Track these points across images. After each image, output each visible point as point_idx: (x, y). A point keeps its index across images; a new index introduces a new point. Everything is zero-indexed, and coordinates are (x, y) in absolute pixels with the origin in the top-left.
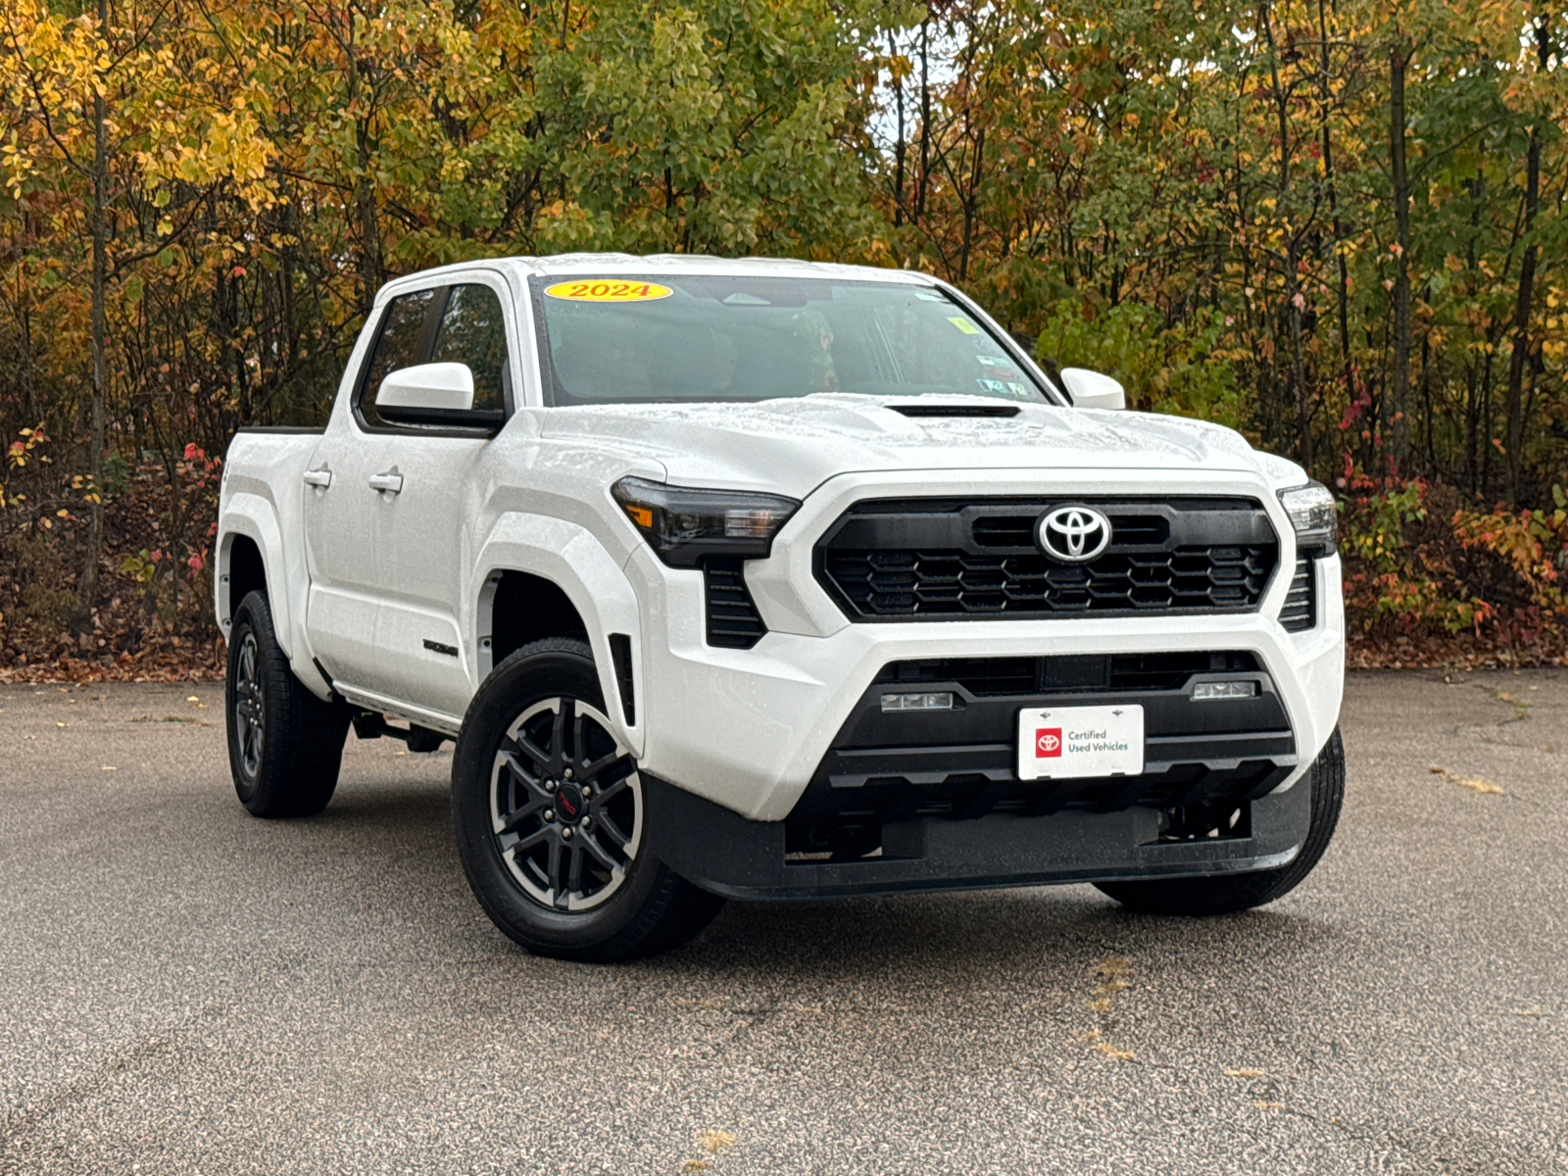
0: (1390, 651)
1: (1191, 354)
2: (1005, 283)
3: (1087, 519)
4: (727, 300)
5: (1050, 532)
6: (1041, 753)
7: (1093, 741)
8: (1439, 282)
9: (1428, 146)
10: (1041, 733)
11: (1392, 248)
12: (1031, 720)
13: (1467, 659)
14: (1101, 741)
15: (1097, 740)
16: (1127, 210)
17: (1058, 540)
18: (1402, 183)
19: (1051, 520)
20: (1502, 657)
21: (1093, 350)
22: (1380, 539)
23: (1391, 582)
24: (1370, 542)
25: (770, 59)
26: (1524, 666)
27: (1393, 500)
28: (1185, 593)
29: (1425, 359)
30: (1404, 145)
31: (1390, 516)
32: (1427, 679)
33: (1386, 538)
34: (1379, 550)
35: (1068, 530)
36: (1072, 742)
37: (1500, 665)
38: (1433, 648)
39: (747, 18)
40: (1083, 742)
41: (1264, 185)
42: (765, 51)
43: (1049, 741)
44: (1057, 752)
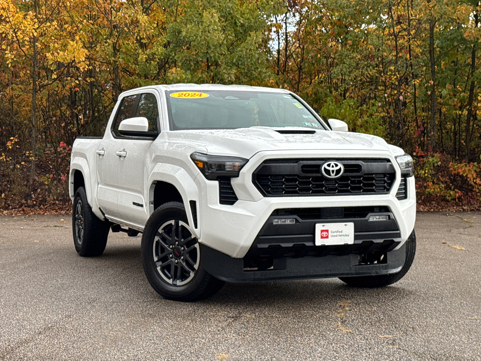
0: (430, 206)
1: (368, 114)
2: (311, 92)
3: (336, 165)
4: (225, 98)
5: (325, 169)
6: (322, 237)
7: (338, 234)
8: (444, 92)
9: (441, 51)
10: (322, 231)
11: (430, 82)
12: (319, 227)
13: (453, 208)
14: (341, 234)
15: (340, 233)
16: (348, 70)
17: (327, 172)
18: (433, 61)
19: (325, 165)
20: (464, 208)
21: (338, 113)
23: (430, 185)
24: (423, 172)
25: (239, 24)
26: (471, 210)
27: (431, 159)
28: (366, 188)
29: (440, 116)
30: (433, 50)
31: (430, 164)
32: (441, 215)
33: (428, 171)
34: (426, 175)
35: (331, 169)
36: (332, 234)
37: (464, 210)
38: (443, 205)
39: (232, 12)
40: (335, 234)
41: (390, 62)
42: (237, 22)
43: (325, 234)
44: (327, 237)
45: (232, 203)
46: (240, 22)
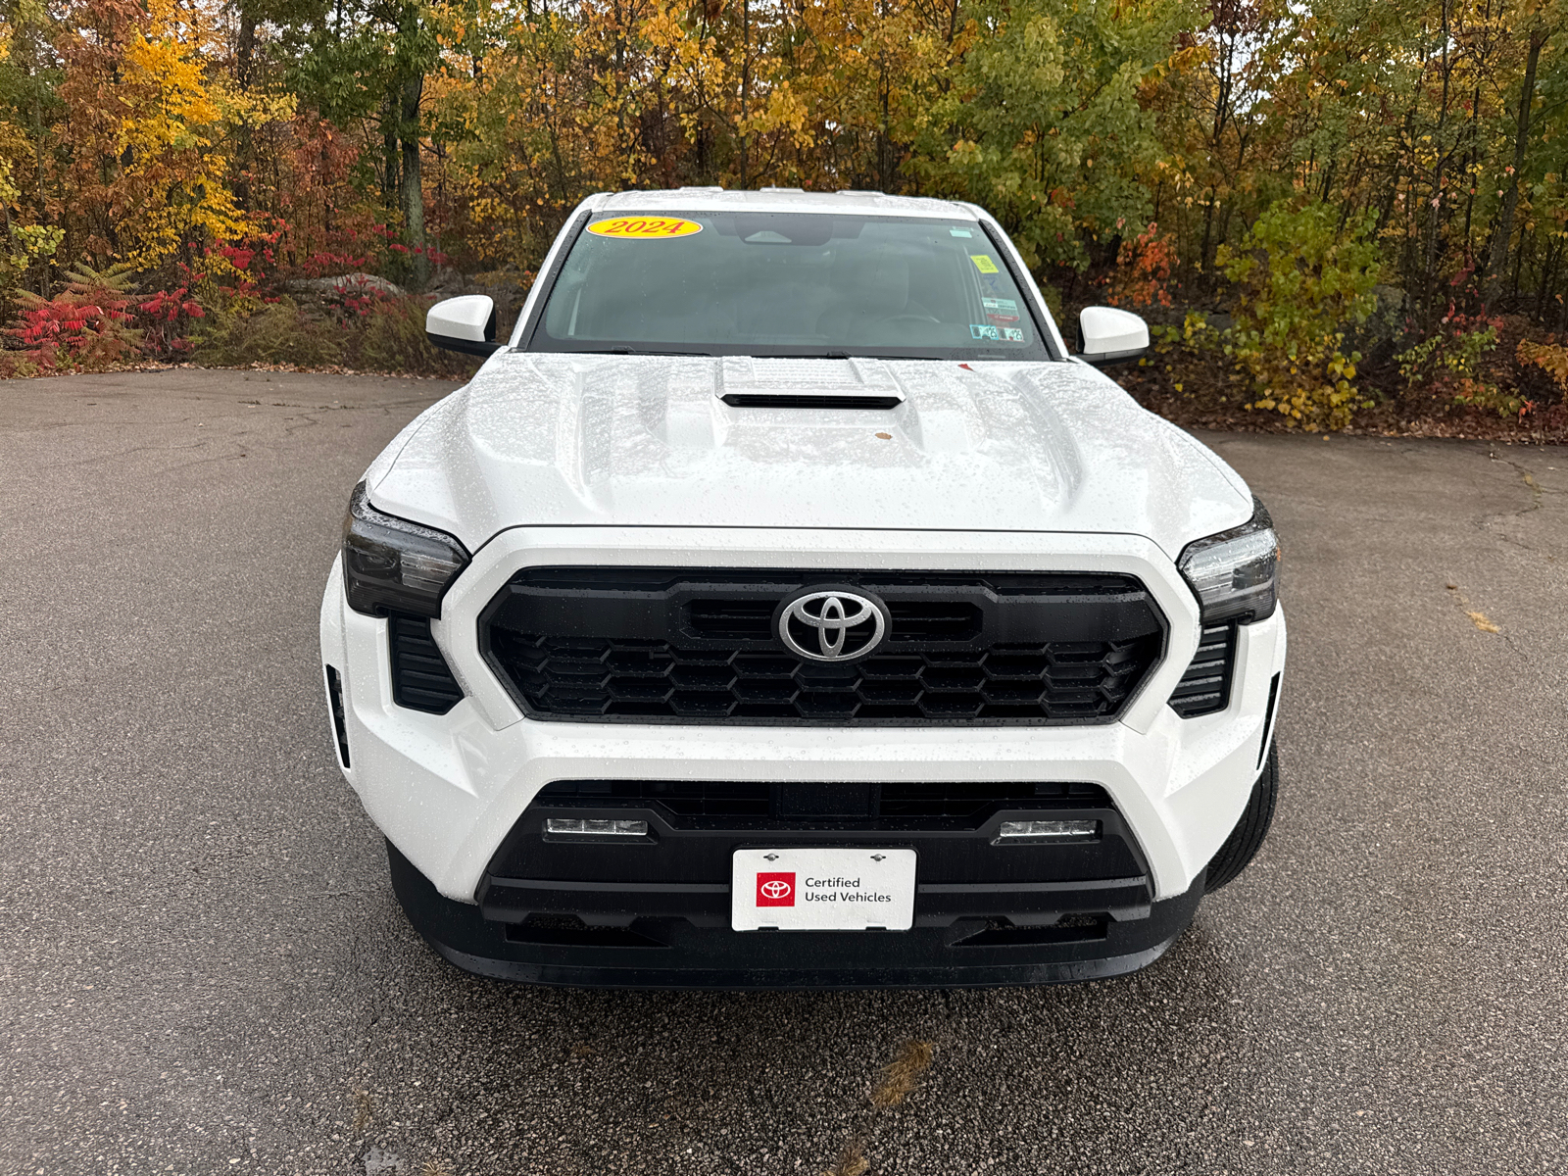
0: (1459, 425)
2: (1250, 188)
3: (852, 608)
4: (747, 239)
5: (794, 622)
6: (763, 901)
7: (839, 890)
8: (1539, 189)
9: (1547, 101)
10: (763, 878)
11: (1507, 169)
12: (747, 865)
13: (1509, 435)
14: (852, 891)
15: (849, 890)
16: (1330, 143)
17: (805, 634)
18: (1523, 128)
19: (797, 606)
20: (1534, 435)
21: (1289, 233)
22: (1463, 361)
23: (1468, 384)
24: (1455, 362)
25: (1109, 49)
26: (1549, 443)
27: (1476, 336)
28: (1002, 702)
29: (1522, 235)
30: (1530, 100)
31: (1473, 346)
32: (1478, 453)
33: (1467, 360)
34: (1461, 367)
35: (823, 622)
36: (810, 891)
37: (1532, 441)
38: (1489, 424)
39: (1094, 23)
40: (827, 891)
41: (1426, 127)
42: (1106, 44)
43: (777, 890)
44: (788, 901)
45: (441, 707)
46: (1112, 45)
